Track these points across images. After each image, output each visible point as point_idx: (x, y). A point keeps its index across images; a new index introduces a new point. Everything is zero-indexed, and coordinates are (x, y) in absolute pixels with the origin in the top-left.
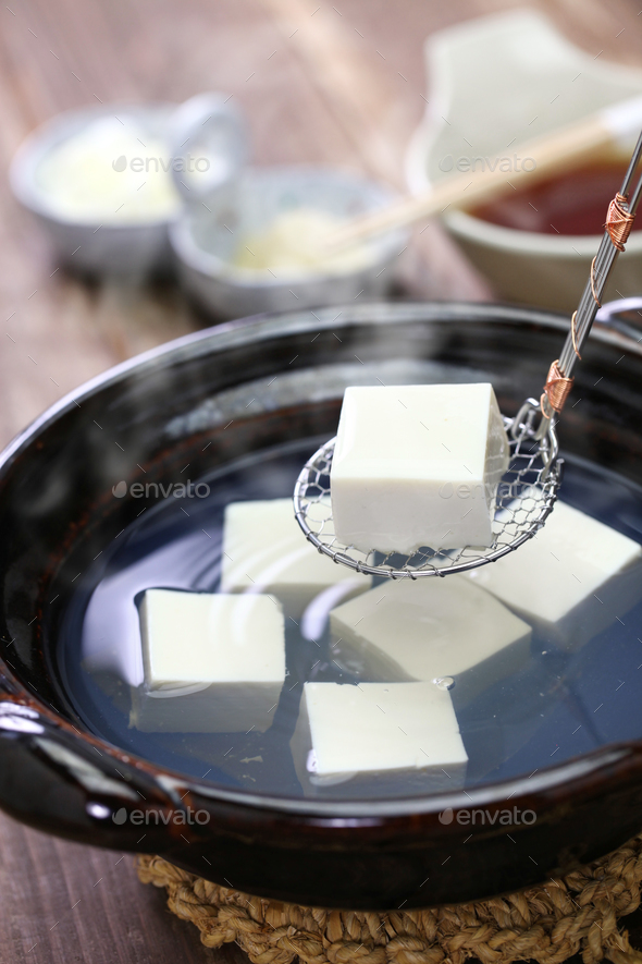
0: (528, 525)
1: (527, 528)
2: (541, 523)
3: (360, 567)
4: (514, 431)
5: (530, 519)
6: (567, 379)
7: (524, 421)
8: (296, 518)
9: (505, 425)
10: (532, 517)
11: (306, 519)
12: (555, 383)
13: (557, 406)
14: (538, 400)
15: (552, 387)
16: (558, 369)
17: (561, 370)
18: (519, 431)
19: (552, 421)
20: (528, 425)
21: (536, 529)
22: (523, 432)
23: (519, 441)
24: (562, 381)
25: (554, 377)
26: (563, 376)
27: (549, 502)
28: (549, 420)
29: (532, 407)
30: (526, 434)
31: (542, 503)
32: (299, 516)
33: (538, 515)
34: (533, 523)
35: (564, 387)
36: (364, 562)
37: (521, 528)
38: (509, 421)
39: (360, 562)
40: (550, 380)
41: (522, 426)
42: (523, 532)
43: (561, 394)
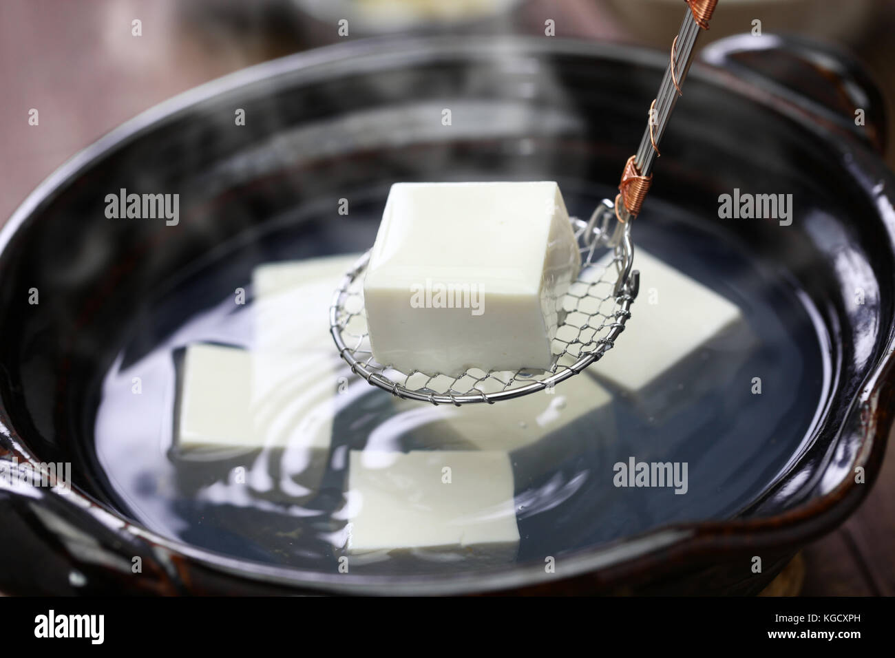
0: (594, 345)
1: (593, 349)
2: (610, 342)
3: (397, 390)
4: (587, 236)
5: (597, 339)
6: (643, 177)
7: (599, 223)
8: (331, 331)
9: (576, 229)
10: (600, 336)
11: (343, 334)
12: (630, 181)
13: (632, 208)
14: (613, 200)
15: (628, 186)
16: (635, 166)
17: (638, 168)
18: (593, 236)
19: (627, 225)
20: (604, 229)
21: (603, 350)
22: (598, 237)
23: (592, 248)
24: (638, 180)
25: (629, 175)
26: (639, 174)
27: (620, 319)
28: (624, 224)
29: (607, 209)
30: (600, 241)
31: (613, 320)
32: (335, 330)
33: (607, 333)
34: (599, 343)
35: (640, 186)
36: (402, 384)
37: (585, 349)
38: (582, 224)
39: (397, 385)
40: (625, 178)
41: (597, 231)
42: (587, 354)
43: (636, 194)
